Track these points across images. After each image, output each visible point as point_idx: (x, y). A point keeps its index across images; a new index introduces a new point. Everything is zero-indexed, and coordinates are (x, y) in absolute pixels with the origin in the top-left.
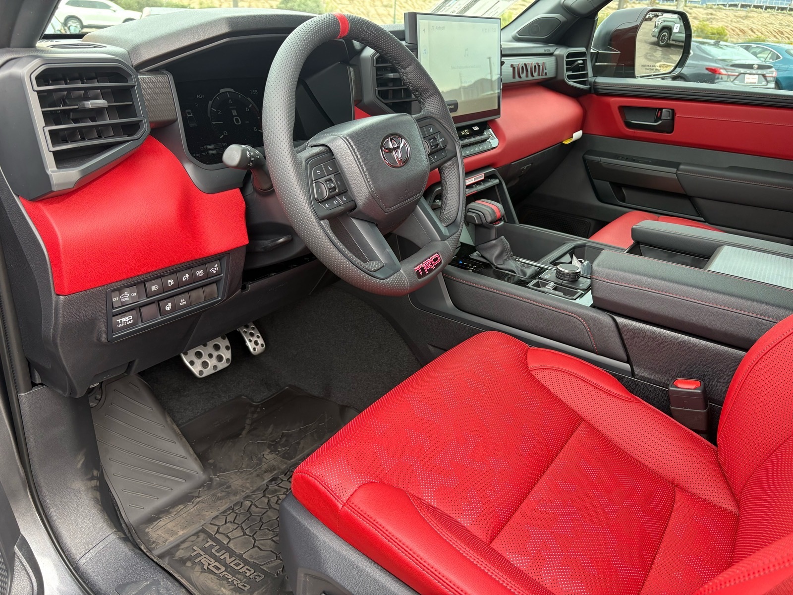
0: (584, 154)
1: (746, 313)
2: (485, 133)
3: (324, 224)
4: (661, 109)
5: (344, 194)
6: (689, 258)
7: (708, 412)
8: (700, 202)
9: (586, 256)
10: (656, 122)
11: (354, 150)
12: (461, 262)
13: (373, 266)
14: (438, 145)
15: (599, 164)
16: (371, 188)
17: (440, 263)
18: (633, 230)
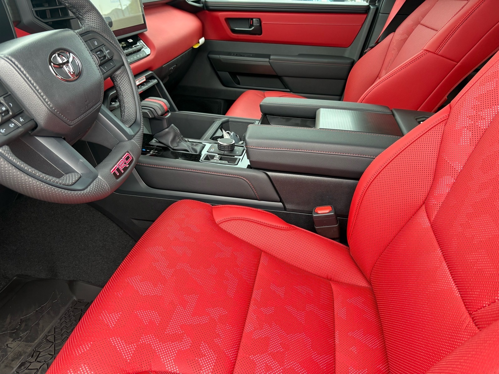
0: (208, 54)
1: (352, 155)
2: (138, 44)
3: (3, 152)
4: (252, 19)
5: (21, 115)
6: (299, 121)
7: (339, 225)
8: (286, 79)
9: (230, 129)
10: (250, 28)
11: (20, 69)
12: (145, 150)
13: (69, 179)
14: (105, 56)
15: (219, 60)
16: (49, 105)
17: (132, 160)
18: (261, 106)
